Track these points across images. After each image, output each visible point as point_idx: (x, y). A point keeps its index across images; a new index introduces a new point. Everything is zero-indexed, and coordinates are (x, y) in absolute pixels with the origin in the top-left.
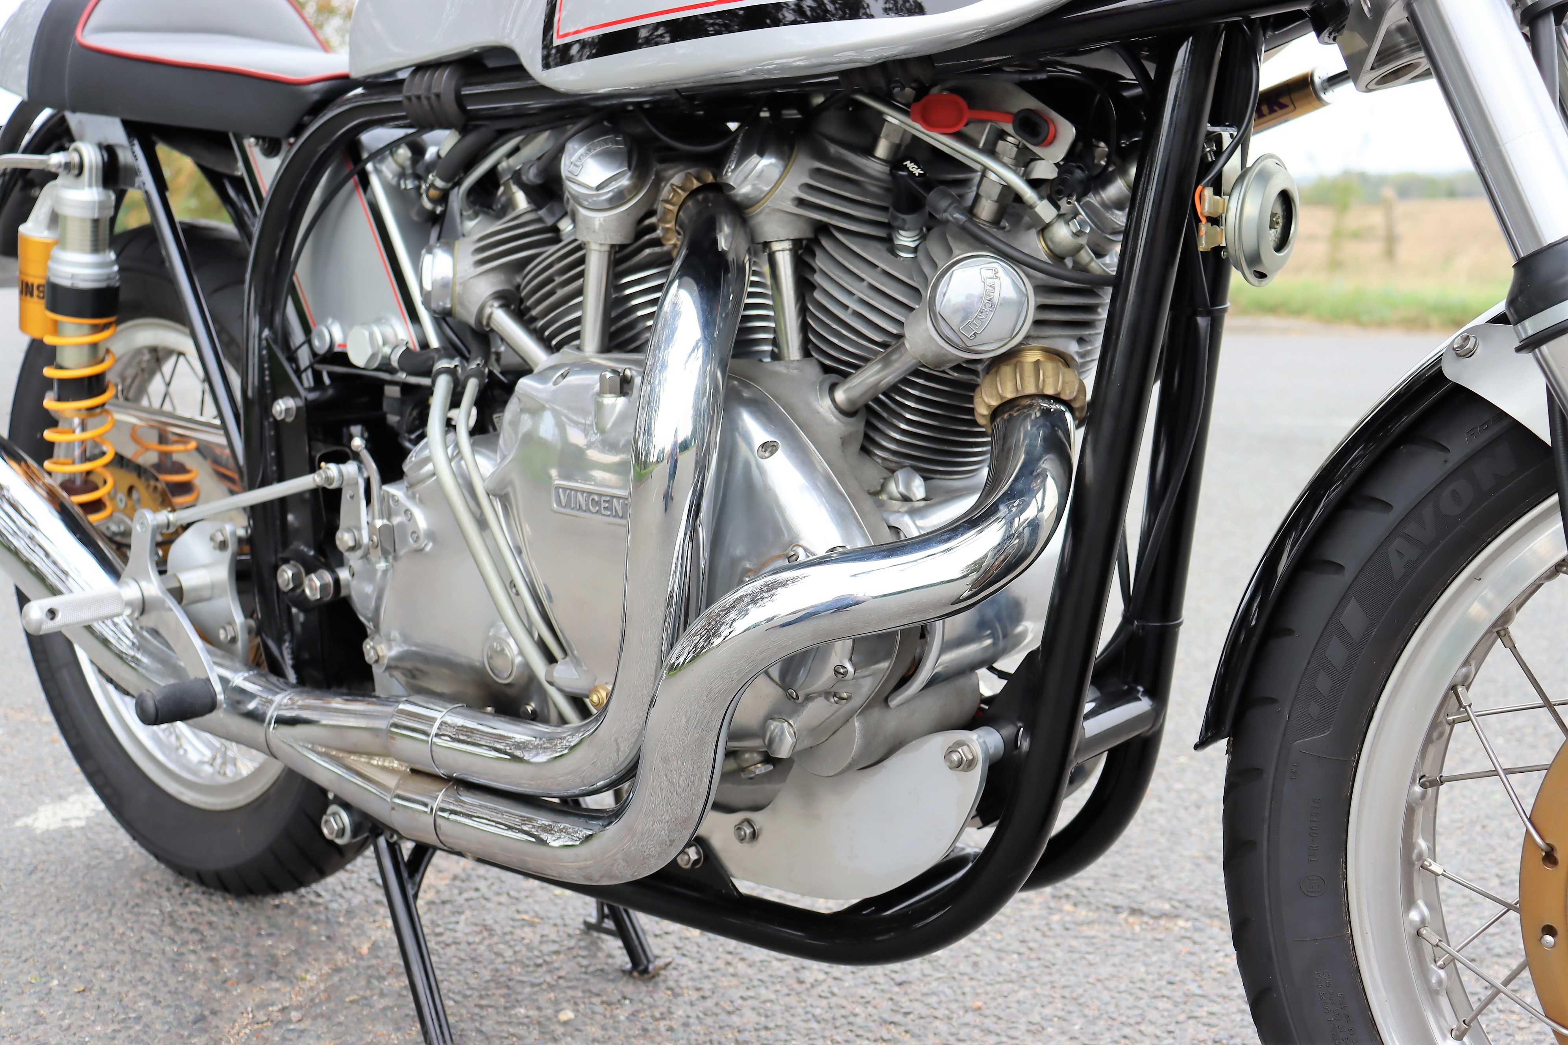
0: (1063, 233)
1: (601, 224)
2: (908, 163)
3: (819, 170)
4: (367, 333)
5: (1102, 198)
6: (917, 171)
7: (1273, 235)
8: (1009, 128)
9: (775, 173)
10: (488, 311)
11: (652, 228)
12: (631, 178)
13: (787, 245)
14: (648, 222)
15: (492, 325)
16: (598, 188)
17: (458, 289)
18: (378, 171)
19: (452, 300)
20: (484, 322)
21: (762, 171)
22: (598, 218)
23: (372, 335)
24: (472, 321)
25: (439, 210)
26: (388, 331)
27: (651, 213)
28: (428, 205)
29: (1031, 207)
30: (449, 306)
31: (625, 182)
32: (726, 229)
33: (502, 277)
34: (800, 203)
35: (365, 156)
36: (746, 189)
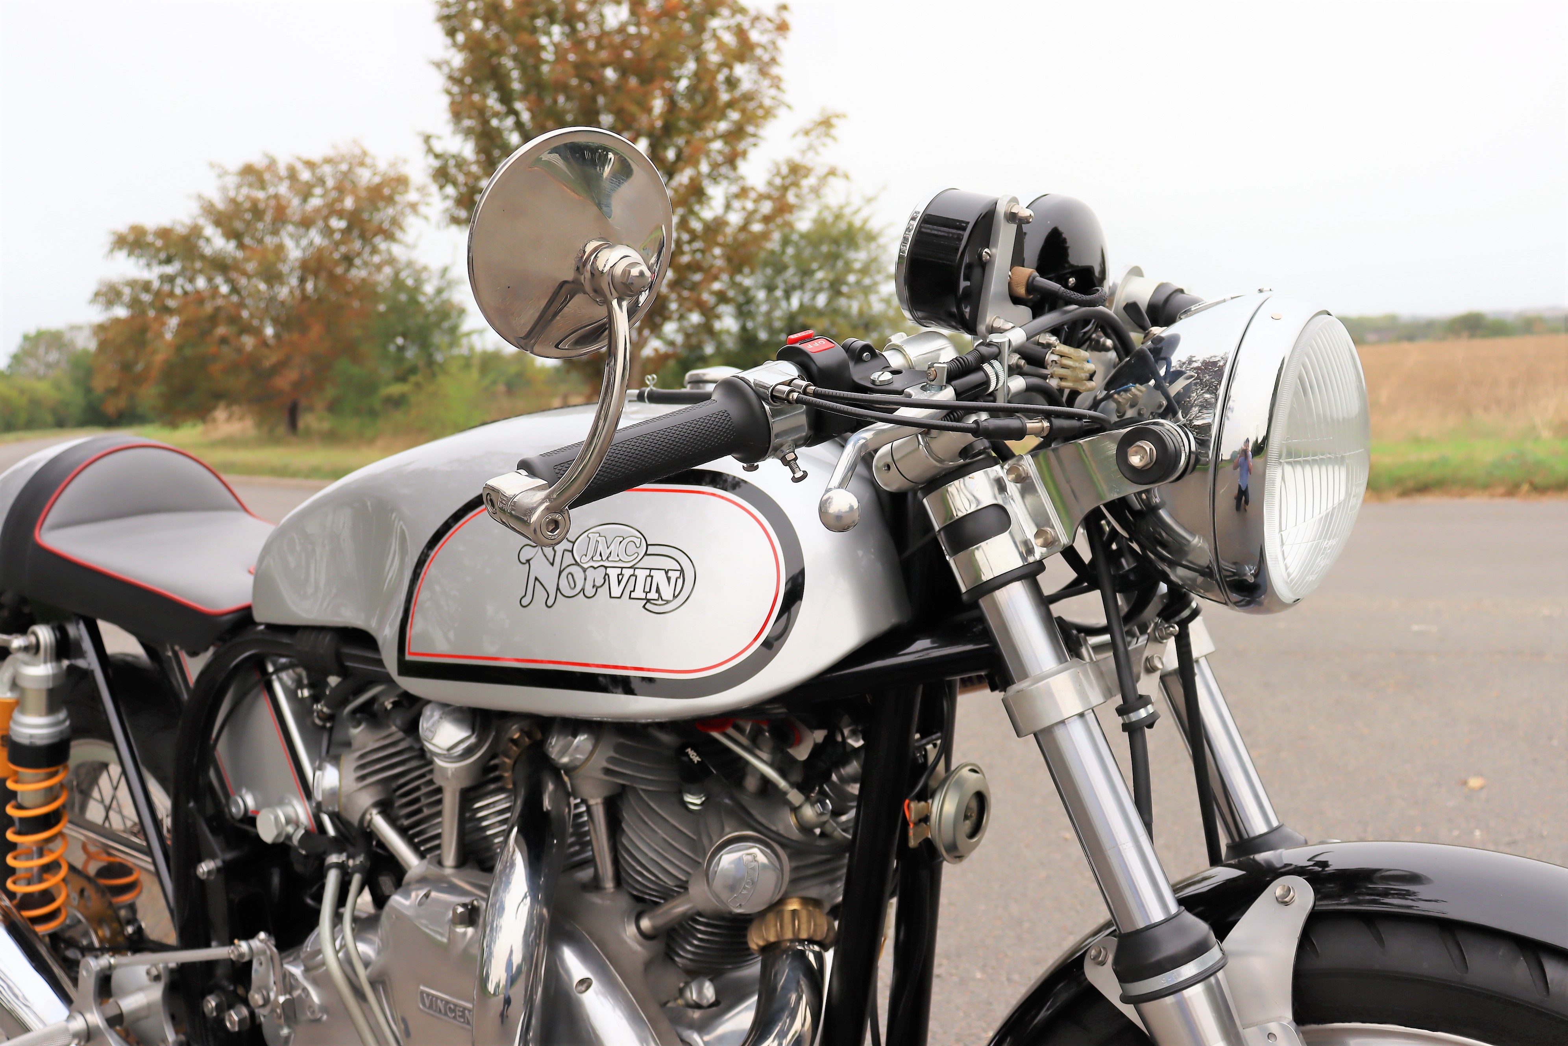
0: (809, 812)
1: (453, 774)
2: (689, 750)
3: (622, 744)
4: (272, 817)
5: (842, 774)
6: (696, 759)
7: (968, 825)
8: (766, 727)
9: (589, 746)
10: (368, 817)
11: (495, 768)
12: (477, 736)
13: (599, 800)
14: (492, 763)
15: (372, 827)
16: (449, 749)
17: (343, 800)
18: (280, 680)
19: (339, 807)
20: (366, 824)
21: (577, 747)
22: (453, 767)
23: (277, 818)
24: (356, 823)
25: (328, 725)
26: (290, 810)
27: (494, 756)
28: (318, 721)
29: (785, 794)
30: (337, 809)
31: (473, 740)
32: (551, 787)
33: (379, 787)
34: (607, 771)
35: (271, 669)
36: (565, 760)
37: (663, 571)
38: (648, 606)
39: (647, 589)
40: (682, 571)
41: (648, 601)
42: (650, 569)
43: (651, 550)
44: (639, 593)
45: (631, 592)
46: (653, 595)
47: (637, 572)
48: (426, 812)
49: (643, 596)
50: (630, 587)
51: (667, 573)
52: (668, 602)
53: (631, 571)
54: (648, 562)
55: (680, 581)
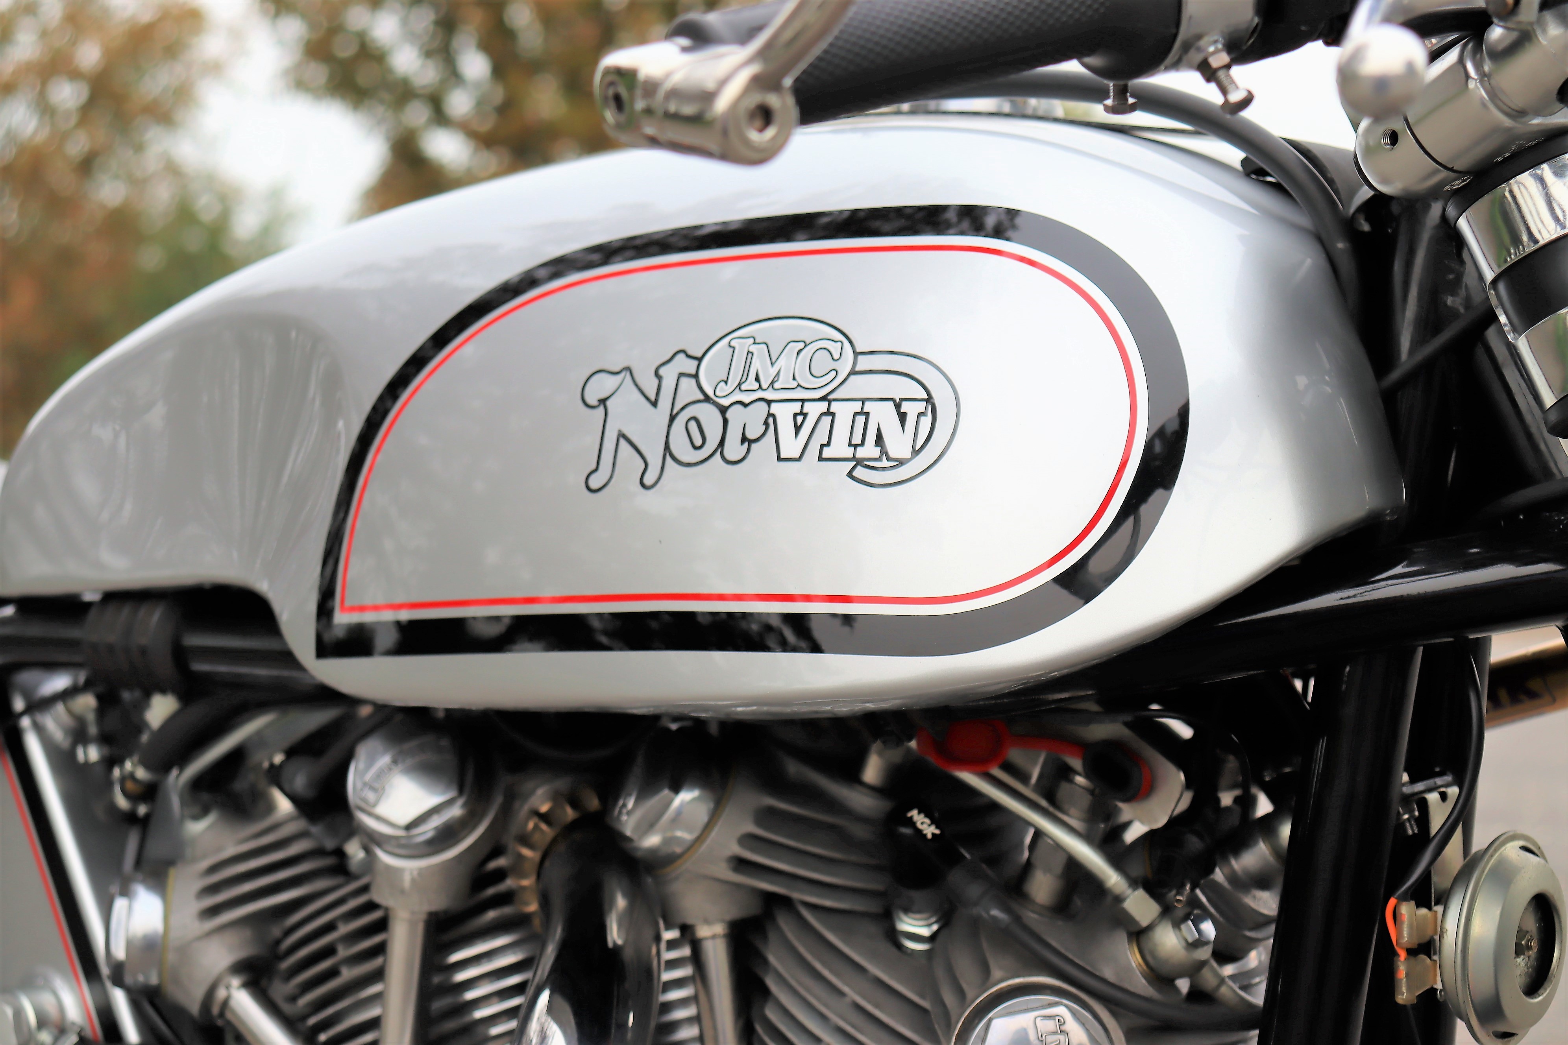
0: (1169, 941)
1: (413, 881)
2: (914, 814)
3: (771, 812)
4: (9, 1012)
6: (930, 830)
7: (1521, 966)
8: (1076, 763)
9: (702, 813)
10: (221, 993)
11: (500, 875)
12: (465, 805)
13: (719, 929)
14: (493, 865)
15: (229, 1015)
16: (409, 827)
17: (171, 957)
18: (39, 729)
19: (160, 975)
20: (215, 1010)
21: (679, 813)
22: (410, 867)
23: (19, 1014)
24: (194, 1008)
25: (142, 810)
26: (47, 1000)
27: (497, 851)
28: (122, 802)
29: (1119, 899)
30: (154, 980)
31: (456, 811)
32: (621, 902)
33: (247, 933)
34: (740, 864)
35: (19, 704)
36: (652, 841)
37: (891, 403)
38: (860, 472)
39: (857, 440)
40: (929, 400)
41: (859, 462)
42: (864, 401)
43: (864, 363)
44: (840, 448)
45: (822, 446)
46: (869, 450)
47: (835, 407)
48: (348, 974)
49: (849, 452)
50: (821, 436)
51: (898, 406)
52: (901, 462)
53: (823, 406)
54: (859, 386)
55: (926, 421)
